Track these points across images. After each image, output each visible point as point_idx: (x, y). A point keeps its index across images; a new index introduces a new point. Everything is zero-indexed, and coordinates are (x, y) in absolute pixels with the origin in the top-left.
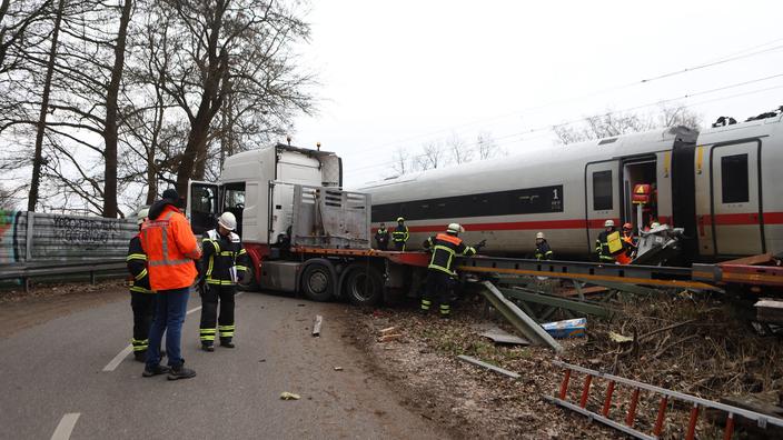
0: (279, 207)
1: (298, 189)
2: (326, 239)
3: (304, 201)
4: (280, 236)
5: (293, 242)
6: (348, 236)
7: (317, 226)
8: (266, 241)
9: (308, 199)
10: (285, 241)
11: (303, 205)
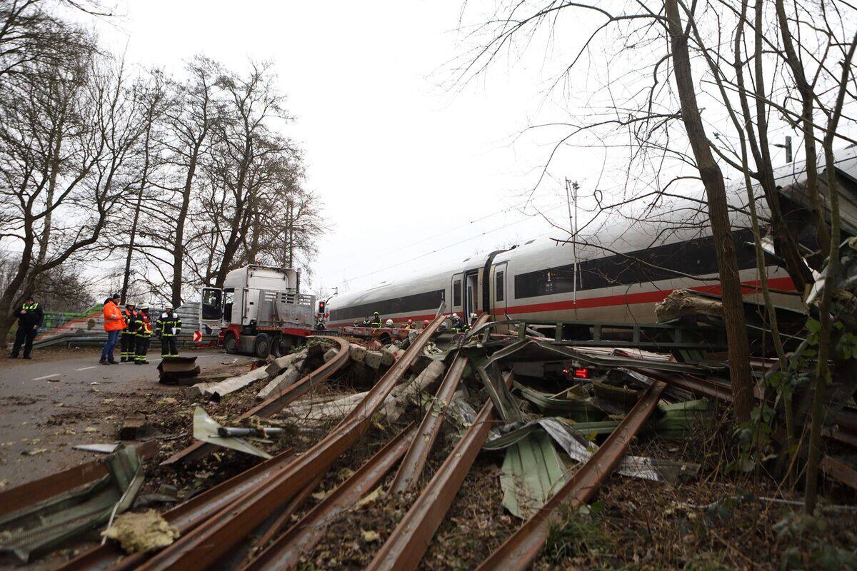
0: (251, 303)
1: (262, 292)
2: (281, 324)
3: (266, 300)
4: (252, 321)
5: (258, 325)
6: (297, 322)
7: (274, 314)
8: (240, 323)
9: (268, 298)
10: (253, 323)
11: (266, 303)
